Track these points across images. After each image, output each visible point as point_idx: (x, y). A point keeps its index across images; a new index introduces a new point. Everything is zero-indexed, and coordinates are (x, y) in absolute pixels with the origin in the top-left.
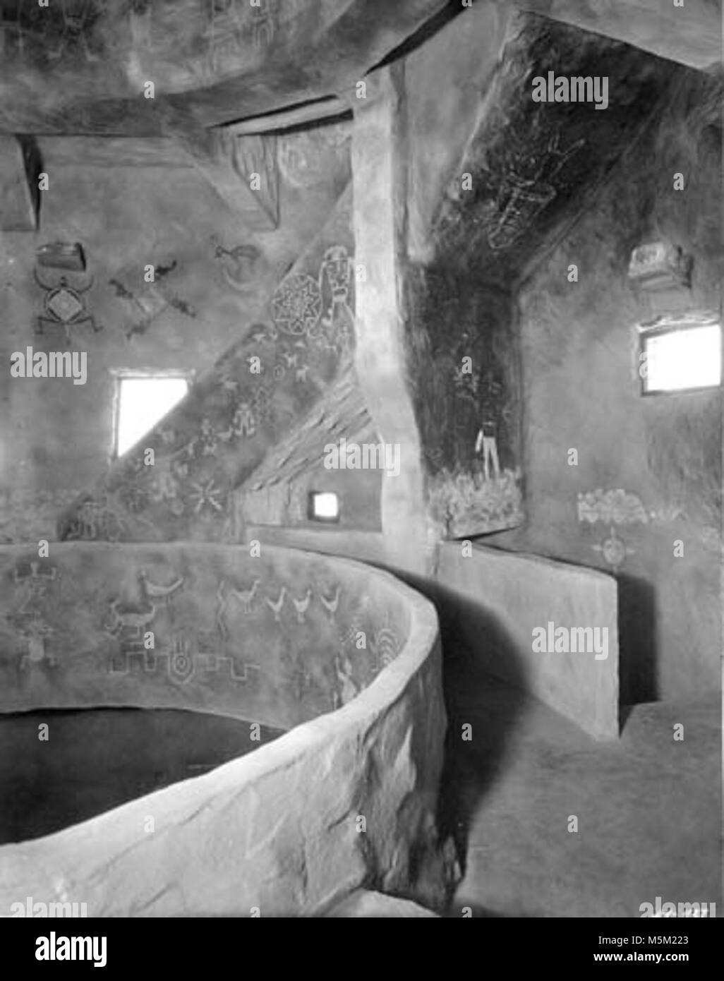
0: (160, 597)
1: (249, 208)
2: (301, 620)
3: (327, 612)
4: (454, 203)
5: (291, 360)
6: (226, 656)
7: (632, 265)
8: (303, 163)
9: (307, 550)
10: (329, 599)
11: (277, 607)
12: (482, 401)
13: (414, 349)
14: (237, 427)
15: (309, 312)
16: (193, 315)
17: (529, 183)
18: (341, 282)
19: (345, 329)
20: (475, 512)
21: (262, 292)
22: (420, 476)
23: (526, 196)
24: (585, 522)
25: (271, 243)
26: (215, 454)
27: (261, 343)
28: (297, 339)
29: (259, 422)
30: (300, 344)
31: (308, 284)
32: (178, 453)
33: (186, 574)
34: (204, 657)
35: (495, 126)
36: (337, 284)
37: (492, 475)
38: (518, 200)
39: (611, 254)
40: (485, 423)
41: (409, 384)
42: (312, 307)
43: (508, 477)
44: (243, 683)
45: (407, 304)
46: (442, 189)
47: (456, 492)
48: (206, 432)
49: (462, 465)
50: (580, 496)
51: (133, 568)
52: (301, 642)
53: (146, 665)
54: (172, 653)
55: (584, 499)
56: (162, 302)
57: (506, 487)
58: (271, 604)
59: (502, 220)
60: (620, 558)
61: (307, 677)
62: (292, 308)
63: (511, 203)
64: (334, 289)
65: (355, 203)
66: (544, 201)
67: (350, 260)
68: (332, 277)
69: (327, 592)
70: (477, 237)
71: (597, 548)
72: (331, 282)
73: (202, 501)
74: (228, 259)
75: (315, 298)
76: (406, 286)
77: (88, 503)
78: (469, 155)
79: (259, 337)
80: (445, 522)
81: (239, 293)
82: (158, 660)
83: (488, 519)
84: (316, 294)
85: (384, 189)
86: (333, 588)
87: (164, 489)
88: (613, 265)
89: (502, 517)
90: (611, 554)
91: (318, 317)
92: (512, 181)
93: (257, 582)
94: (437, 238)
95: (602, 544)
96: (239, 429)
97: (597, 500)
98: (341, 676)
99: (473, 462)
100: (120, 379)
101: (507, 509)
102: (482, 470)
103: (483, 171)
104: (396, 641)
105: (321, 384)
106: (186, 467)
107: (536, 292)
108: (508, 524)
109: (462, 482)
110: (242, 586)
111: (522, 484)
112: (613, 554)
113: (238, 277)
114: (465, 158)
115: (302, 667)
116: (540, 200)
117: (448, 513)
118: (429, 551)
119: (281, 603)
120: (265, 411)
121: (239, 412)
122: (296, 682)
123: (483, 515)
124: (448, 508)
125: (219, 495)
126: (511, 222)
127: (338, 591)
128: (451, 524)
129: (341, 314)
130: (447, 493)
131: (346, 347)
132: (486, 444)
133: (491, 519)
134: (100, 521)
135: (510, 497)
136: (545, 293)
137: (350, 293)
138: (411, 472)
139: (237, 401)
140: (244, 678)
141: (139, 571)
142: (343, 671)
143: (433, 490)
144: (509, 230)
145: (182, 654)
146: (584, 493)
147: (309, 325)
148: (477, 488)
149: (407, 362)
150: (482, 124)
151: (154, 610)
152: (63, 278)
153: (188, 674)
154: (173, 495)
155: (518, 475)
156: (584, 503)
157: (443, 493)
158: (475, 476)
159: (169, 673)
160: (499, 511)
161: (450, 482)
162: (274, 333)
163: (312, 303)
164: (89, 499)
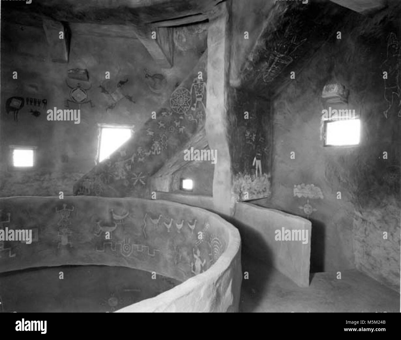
0: (119, 220)
1: (161, 58)
2: (179, 232)
3: (190, 229)
4: (251, 63)
5: (177, 124)
6: (146, 245)
7: (323, 93)
8: (184, 40)
9: (182, 204)
10: (192, 224)
11: (169, 226)
12: (256, 145)
13: (230, 122)
14: (153, 150)
15: (186, 105)
16: (134, 102)
17: (282, 55)
18: (200, 92)
19: (201, 112)
20: (251, 190)
21: (164, 94)
22: (230, 174)
23: (280, 61)
24: (297, 196)
25: (170, 73)
26: (143, 162)
27: (164, 116)
28: (180, 115)
29: (162, 149)
30: (181, 118)
31: (185, 93)
32: (127, 160)
33: (131, 211)
34: (137, 246)
35: (270, 31)
36: (198, 93)
37: (259, 176)
38: (277, 62)
39: (314, 87)
40: (257, 154)
41: (228, 137)
42: (187, 102)
43: (265, 177)
44: (152, 257)
45: (228, 104)
46: (246, 56)
47: (244, 182)
48: (140, 152)
49: (247, 171)
50: (295, 186)
51: (107, 208)
52: (179, 241)
53: (112, 248)
54: (123, 244)
55: (297, 187)
56: (121, 96)
57: (264, 180)
58: (166, 225)
59: (269, 71)
60: (310, 212)
61: (180, 256)
62: (178, 102)
63: (274, 63)
64: (196, 95)
65: (208, 60)
66: (288, 63)
67: (204, 83)
68: (196, 90)
69: (191, 221)
70: (258, 77)
71: (301, 208)
72: (196, 92)
73: (136, 181)
74: (150, 79)
75: (189, 99)
76: (228, 96)
77: (87, 180)
78: (258, 43)
79: (164, 114)
80: (239, 194)
81: (155, 94)
82: (117, 246)
83: (256, 193)
84: (189, 97)
85: (221, 54)
86: (194, 220)
87: (120, 175)
88: (315, 91)
89: (262, 193)
90: (307, 210)
91: (190, 106)
92: (275, 54)
93: (161, 216)
94: (242, 76)
95: (303, 206)
96: (154, 151)
97: (302, 188)
98: (195, 256)
99: (251, 170)
100: (102, 128)
101: (264, 190)
102: (255, 173)
103: (264, 49)
104: (221, 243)
105: (190, 135)
106: (130, 166)
107: (281, 101)
108: (264, 196)
109: (246, 178)
110: (154, 217)
111: (271, 179)
112: (307, 211)
113: (154, 87)
114: (257, 44)
115: (178, 251)
116: (286, 63)
117: (241, 191)
118: (232, 206)
119: (170, 225)
120: (165, 145)
121: (154, 145)
122: (175, 258)
123: (254, 192)
124: (241, 189)
125: (144, 178)
126: (273, 71)
127: (196, 221)
128: (242, 195)
129: (199, 105)
130: (241, 182)
131: (201, 120)
132: (257, 163)
133: (258, 193)
134: (92, 188)
135: (265, 185)
136: (285, 101)
137: (204, 97)
138: (227, 173)
139: (153, 140)
140: (153, 255)
141: (110, 209)
142: (196, 254)
143: (235, 181)
144: (272, 74)
145: (127, 244)
146: (297, 185)
147: (185, 110)
148: (253, 181)
149: (227, 128)
150: (265, 30)
151: (116, 225)
152: (79, 84)
153: (129, 253)
154: (124, 177)
155: (269, 176)
156: (296, 189)
157: (239, 182)
158: (252, 176)
159: (121, 252)
160: (261, 190)
161: (242, 178)
162: (171, 112)
163: (187, 101)
164: (87, 178)
